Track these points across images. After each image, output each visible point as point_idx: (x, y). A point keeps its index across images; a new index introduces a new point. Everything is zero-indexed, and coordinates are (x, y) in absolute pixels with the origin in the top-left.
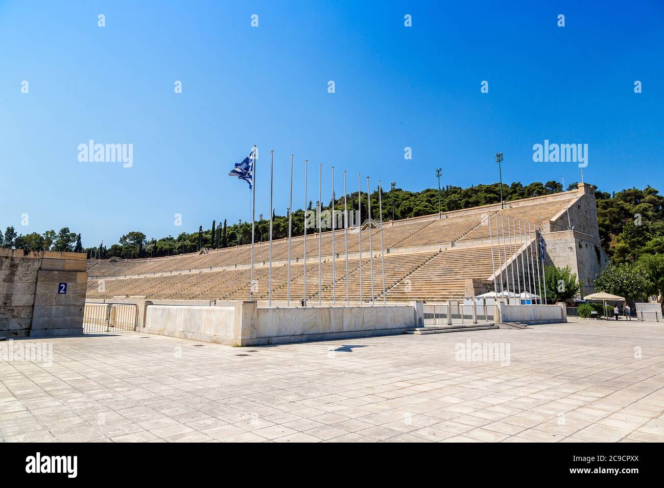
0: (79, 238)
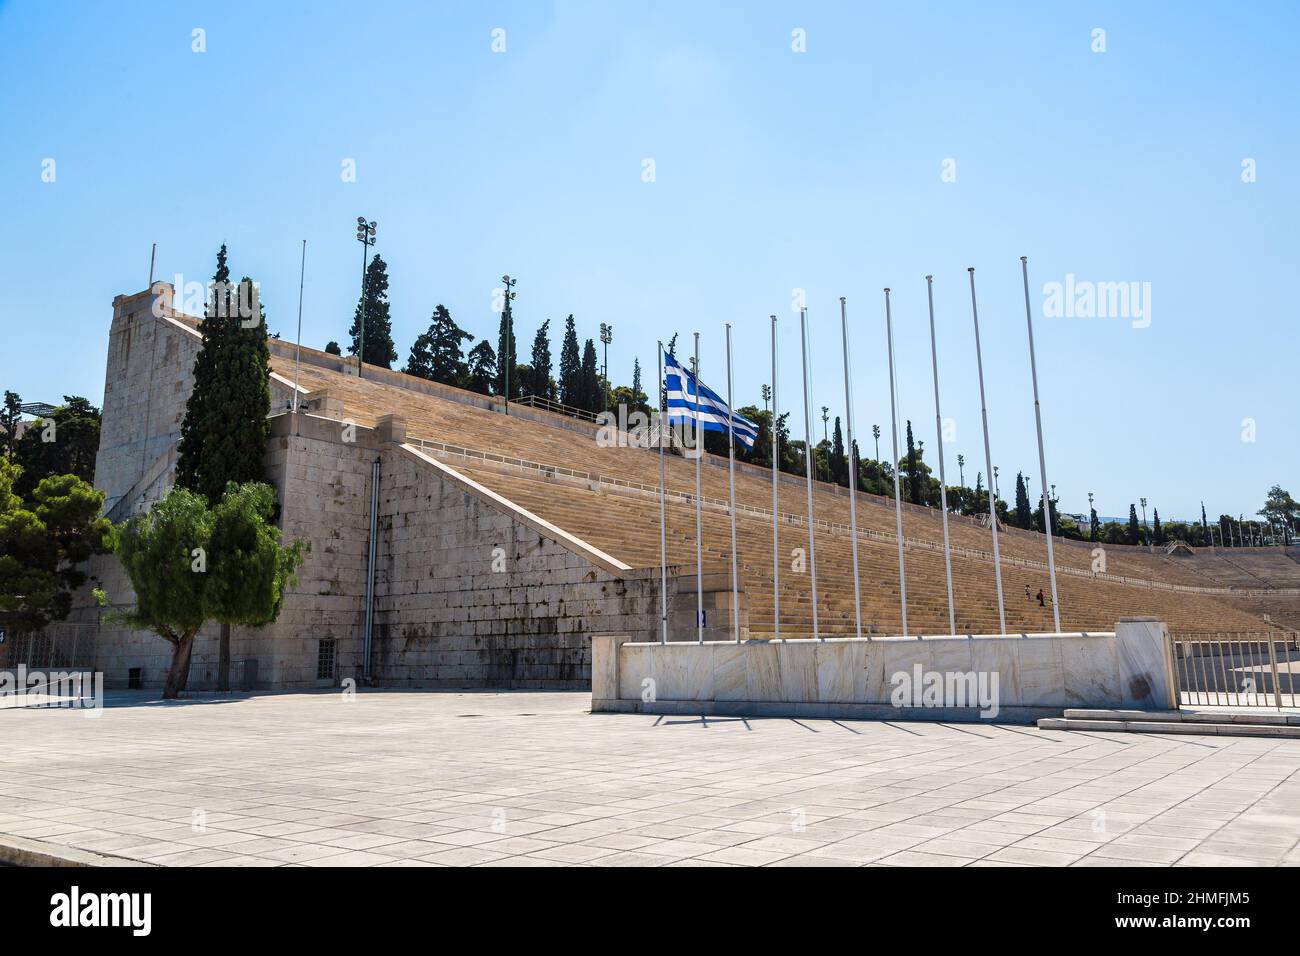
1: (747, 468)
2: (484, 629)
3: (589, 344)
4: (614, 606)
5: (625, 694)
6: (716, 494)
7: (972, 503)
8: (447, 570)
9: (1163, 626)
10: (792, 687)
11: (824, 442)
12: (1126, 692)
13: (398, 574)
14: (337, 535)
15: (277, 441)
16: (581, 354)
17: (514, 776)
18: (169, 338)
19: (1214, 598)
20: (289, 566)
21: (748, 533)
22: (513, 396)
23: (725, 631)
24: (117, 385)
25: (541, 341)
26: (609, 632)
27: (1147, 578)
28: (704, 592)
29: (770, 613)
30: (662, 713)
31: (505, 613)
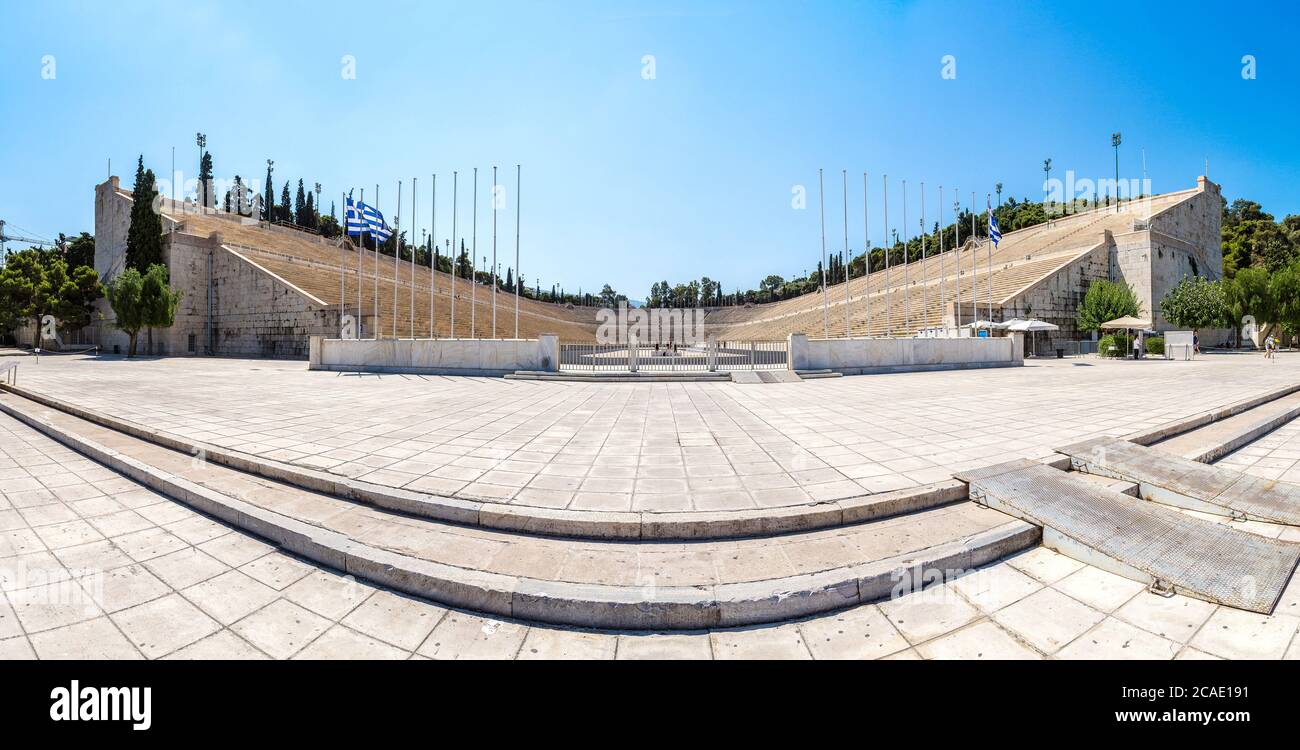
0: (719, 286)
1: (385, 257)
2: (260, 331)
3: (310, 193)
4: (320, 322)
5: (324, 362)
6: (370, 270)
7: (486, 279)
8: (244, 304)
9: (557, 337)
10: (400, 362)
11: (423, 246)
12: (540, 364)
13: (221, 306)
14: (194, 288)
15: (166, 245)
16: (306, 199)
17: (275, 396)
18: (118, 202)
19: (580, 327)
20: (175, 302)
21: (384, 289)
22: (273, 221)
23: (371, 335)
24: (100, 225)
25: (286, 193)
26: (317, 334)
27: (556, 317)
28: (362, 316)
29: (392, 326)
30: (341, 371)
31: (270, 324)
